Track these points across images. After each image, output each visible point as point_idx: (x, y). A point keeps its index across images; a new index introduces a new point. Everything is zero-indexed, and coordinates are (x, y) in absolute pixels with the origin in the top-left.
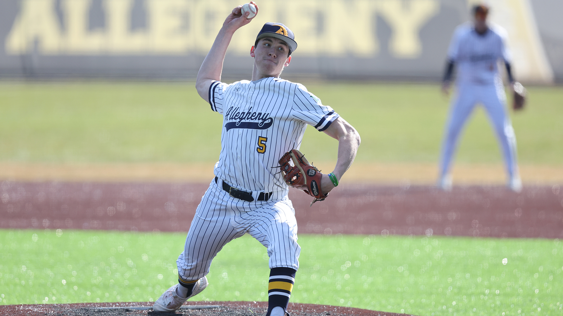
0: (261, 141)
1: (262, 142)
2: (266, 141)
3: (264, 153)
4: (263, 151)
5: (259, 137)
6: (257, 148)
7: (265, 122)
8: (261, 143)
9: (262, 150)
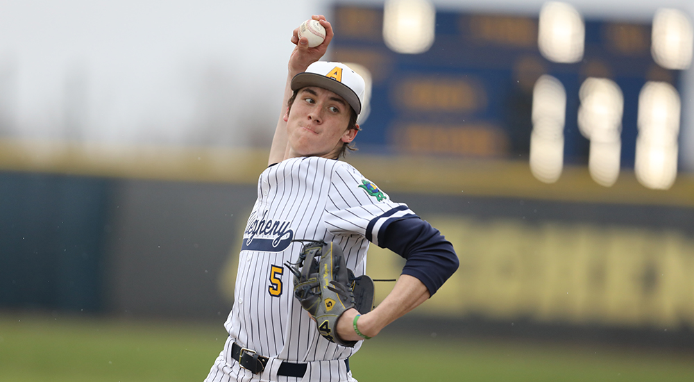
0: (275, 273)
1: (277, 276)
2: (282, 274)
3: (279, 296)
4: (277, 293)
5: (272, 265)
6: (270, 286)
7: (282, 239)
8: (275, 278)
9: (276, 290)
